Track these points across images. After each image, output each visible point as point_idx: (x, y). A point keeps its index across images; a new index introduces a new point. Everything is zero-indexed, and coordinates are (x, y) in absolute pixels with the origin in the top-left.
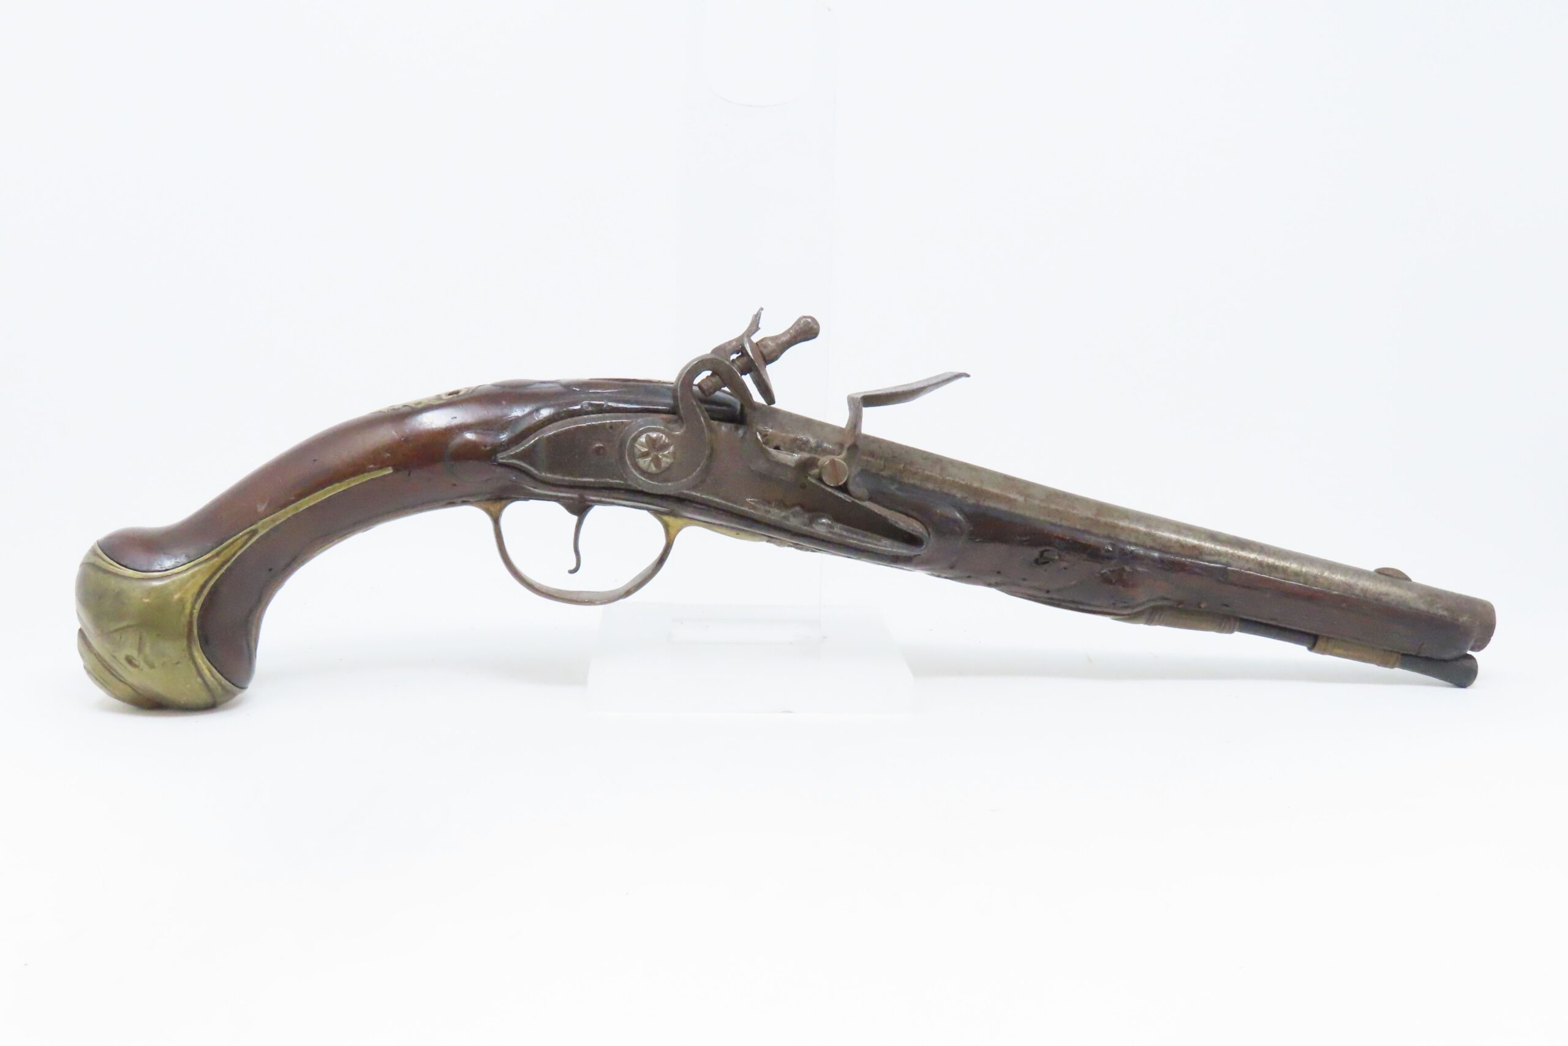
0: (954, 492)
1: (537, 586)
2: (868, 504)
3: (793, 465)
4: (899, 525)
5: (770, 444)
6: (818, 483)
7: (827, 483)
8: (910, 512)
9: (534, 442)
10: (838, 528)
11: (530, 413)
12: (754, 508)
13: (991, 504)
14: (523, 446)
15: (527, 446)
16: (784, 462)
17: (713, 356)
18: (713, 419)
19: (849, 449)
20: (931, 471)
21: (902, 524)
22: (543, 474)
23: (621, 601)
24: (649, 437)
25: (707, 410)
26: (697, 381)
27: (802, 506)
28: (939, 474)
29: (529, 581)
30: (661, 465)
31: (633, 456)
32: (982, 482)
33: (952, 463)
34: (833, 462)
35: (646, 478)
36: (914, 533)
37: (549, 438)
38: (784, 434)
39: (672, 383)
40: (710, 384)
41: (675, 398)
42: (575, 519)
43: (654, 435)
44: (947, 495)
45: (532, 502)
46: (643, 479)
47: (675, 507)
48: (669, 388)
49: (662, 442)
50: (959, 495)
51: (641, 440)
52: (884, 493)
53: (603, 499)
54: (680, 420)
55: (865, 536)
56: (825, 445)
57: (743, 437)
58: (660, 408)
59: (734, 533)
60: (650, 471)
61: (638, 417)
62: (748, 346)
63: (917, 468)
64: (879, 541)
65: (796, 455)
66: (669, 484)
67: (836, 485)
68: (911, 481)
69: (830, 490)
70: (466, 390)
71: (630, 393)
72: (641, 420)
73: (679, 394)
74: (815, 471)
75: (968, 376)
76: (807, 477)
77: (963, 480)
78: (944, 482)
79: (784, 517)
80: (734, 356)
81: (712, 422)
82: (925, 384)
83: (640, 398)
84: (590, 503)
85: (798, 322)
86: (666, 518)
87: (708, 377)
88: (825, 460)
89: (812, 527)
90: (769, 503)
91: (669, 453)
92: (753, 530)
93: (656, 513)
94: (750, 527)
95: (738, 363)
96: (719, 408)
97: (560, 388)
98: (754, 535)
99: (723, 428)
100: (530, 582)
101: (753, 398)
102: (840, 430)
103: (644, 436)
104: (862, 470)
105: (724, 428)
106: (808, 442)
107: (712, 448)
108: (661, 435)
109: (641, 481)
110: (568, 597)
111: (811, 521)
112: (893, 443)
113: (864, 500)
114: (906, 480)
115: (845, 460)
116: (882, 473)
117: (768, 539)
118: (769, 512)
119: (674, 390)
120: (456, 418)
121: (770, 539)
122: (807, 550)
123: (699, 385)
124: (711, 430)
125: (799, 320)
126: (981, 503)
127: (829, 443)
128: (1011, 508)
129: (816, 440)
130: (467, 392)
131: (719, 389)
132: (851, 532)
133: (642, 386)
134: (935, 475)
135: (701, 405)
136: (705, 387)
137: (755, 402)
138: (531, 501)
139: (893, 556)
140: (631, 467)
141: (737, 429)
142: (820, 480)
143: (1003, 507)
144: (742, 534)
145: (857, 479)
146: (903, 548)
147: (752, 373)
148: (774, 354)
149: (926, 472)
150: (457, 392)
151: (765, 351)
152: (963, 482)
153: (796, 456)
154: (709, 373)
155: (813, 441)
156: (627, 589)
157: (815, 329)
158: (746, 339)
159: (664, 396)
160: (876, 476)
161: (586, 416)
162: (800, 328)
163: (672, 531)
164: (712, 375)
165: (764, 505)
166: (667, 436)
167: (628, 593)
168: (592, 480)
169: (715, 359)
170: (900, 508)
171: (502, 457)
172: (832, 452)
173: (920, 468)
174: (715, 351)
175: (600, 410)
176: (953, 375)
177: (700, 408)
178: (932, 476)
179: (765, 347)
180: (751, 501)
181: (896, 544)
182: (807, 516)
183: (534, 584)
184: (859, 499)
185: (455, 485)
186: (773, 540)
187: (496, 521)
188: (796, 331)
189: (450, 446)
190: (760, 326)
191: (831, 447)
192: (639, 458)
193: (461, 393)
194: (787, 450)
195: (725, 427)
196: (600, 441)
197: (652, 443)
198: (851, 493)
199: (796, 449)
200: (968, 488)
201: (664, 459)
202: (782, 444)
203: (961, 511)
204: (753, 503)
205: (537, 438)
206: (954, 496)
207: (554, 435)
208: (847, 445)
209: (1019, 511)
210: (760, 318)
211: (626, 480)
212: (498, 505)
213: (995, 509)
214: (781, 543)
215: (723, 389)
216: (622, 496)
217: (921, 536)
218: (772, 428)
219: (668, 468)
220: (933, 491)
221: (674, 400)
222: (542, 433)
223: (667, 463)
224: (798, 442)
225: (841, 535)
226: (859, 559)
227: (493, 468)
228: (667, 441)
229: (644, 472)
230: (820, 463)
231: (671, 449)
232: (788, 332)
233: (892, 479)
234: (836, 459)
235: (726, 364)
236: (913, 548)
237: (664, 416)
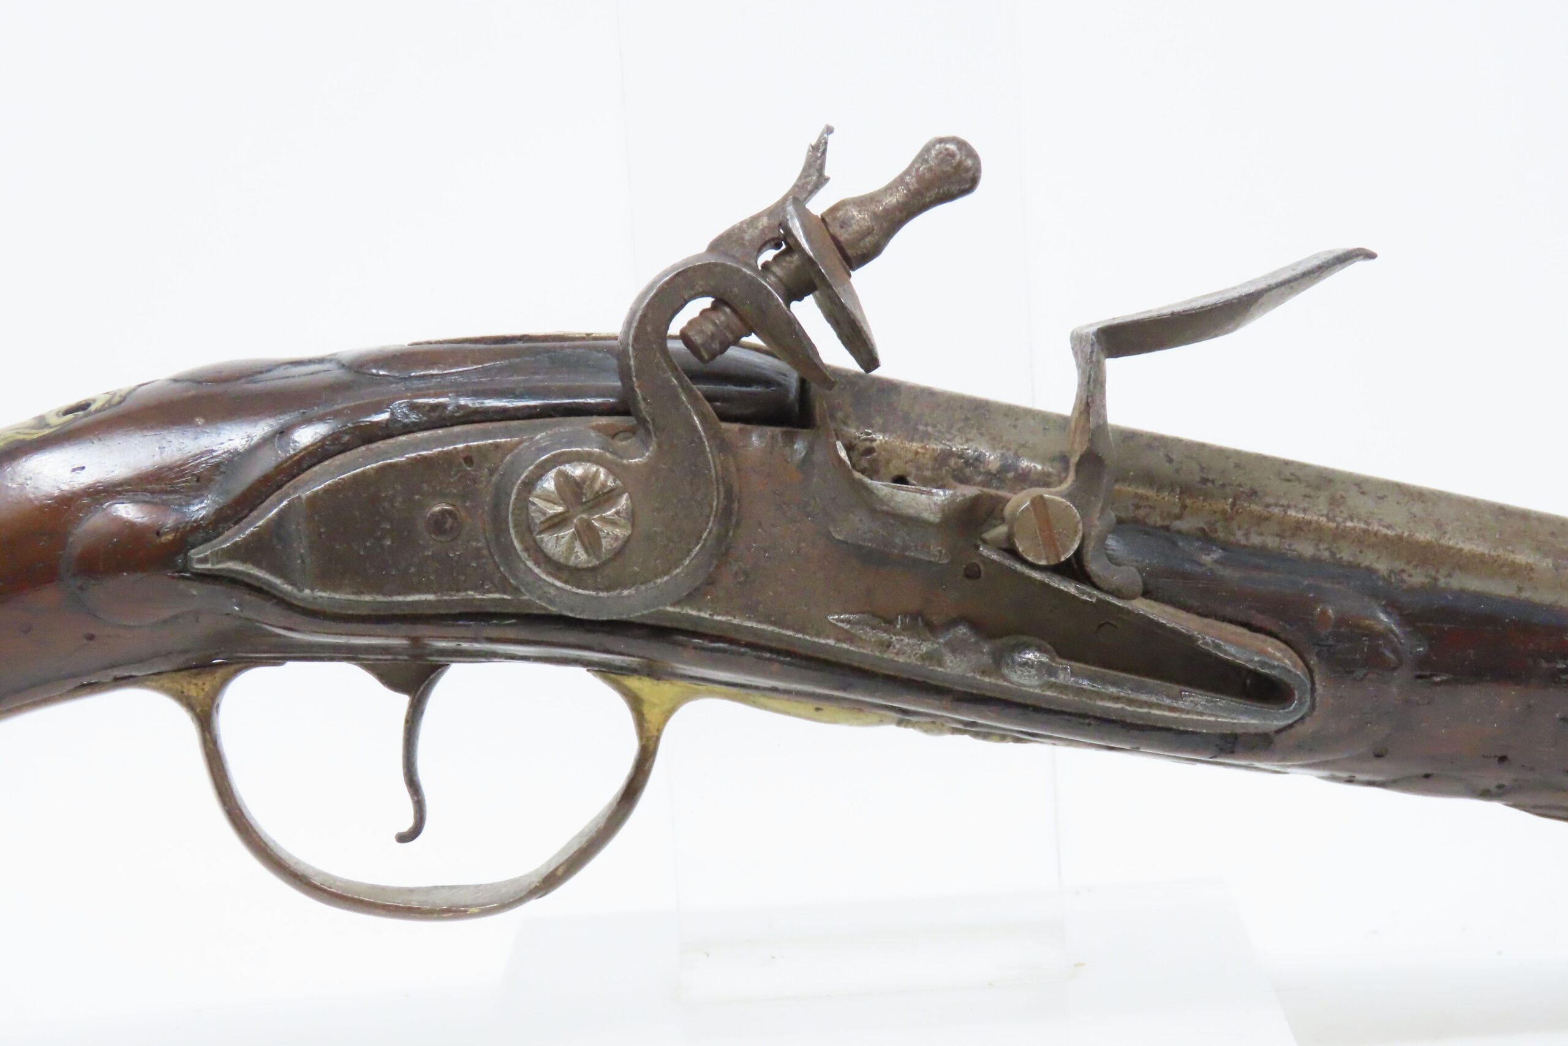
0: (1367, 558)
1: (317, 881)
2: (1142, 606)
3: (935, 518)
4: (1225, 652)
5: (883, 470)
6: (1009, 562)
7: (1030, 559)
8: (1260, 619)
9: (279, 514)
10: (1067, 674)
11: (266, 441)
12: (851, 638)
13: (1474, 584)
14: (250, 524)
15: (260, 523)
16: (911, 512)
17: (712, 259)
18: (725, 417)
19: (1079, 464)
20: (1305, 510)
21: (1232, 650)
22: (307, 592)
23: (534, 905)
24: (563, 475)
25: (711, 398)
26: (677, 326)
27: (976, 626)
28: (1327, 516)
29: (291, 863)
30: (600, 545)
31: (527, 529)
32: (1439, 525)
33: (1361, 484)
34: (1039, 503)
35: (566, 582)
36: (1266, 671)
37: (314, 500)
38: (915, 445)
39: (616, 338)
40: (709, 328)
41: (624, 374)
42: (402, 701)
43: (577, 471)
44: (1353, 567)
45: (292, 667)
46: (558, 584)
47: (655, 650)
48: (610, 350)
49: (597, 486)
50: (1382, 566)
51: (546, 485)
52: (1185, 576)
53: (465, 645)
54: (642, 429)
55: (1140, 689)
56: (1025, 463)
57: (806, 460)
58: (589, 401)
59: (809, 707)
60: (572, 562)
61: (536, 430)
62: (798, 224)
63: (1268, 506)
64: (1179, 697)
65: (941, 493)
66: (626, 593)
67: (1053, 562)
68: (1256, 540)
69: (1037, 575)
70: (108, 397)
71: (512, 369)
72: (543, 434)
73: (632, 362)
74: (1002, 530)
75: (1370, 256)
76: (977, 547)
77: (1389, 527)
78: (1339, 535)
79: (929, 657)
80: (769, 255)
81: (724, 425)
82: (1262, 285)
83: (539, 380)
84: (443, 659)
85: (922, 157)
86: (634, 683)
87: (704, 313)
88: (1019, 501)
89: (1004, 678)
90: (889, 622)
91: (617, 513)
92: (852, 696)
93: (604, 670)
94: (844, 689)
95: (776, 269)
96: (744, 389)
97: (336, 374)
98: (859, 707)
99: (754, 439)
100: (300, 869)
101: (821, 355)
102: (1061, 422)
103: (552, 474)
104: (1120, 521)
105: (757, 439)
106: (979, 459)
107: (729, 495)
108: (594, 469)
109: (552, 591)
110: (399, 902)
111: (999, 660)
112: (1202, 446)
113: (1131, 597)
114: (1239, 537)
115: (1070, 496)
116: (1178, 524)
117: (900, 716)
118: (889, 645)
119: (621, 355)
120: (83, 468)
121: (905, 718)
122: (1003, 738)
123: (684, 336)
124: (724, 446)
125: (927, 149)
126: (1442, 582)
127: (1032, 459)
128: (1520, 589)
129: (999, 453)
130: (109, 401)
131: (736, 342)
132: (1104, 680)
133: (547, 350)
134: (1315, 518)
135: (694, 387)
136: (698, 339)
137: (827, 367)
138: (290, 665)
139: (1224, 737)
140: (524, 555)
141: (790, 439)
142: (1012, 552)
143: (1500, 588)
144: (829, 709)
145: (1111, 542)
146: (1245, 712)
147: (817, 293)
148: (869, 240)
149: (1292, 513)
150: (84, 406)
151: (843, 236)
152: (1390, 532)
153: (941, 496)
154: (706, 302)
155: (992, 458)
156: (546, 872)
157: (967, 170)
158: (790, 209)
159: (599, 369)
160: (1166, 534)
161: (403, 438)
162: (930, 169)
163: (652, 715)
164: (715, 307)
165: (873, 628)
166: (611, 470)
167: (550, 881)
168: (431, 597)
169: (715, 265)
170: (1229, 611)
171: (201, 558)
172: (1044, 481)
173: (1276, 505)
174: (716, 246)
175: (438, 419)
176: (1331, 256)
177: (690, 393)
178: (1310, 522)
179: (844, 224)
180: (842, 621)
181: (1223, 702)
182: (986, 648)
183: (309, 873)
184: (1118, 594)
185: (91, 637)
186: (914, 719)
187: (205, 721)
188: (920, 179)
189: (71, 539)
190: (827, 173)
191: (1039, 467)
192: (541, 532)
193: (93, 408)
194: (925, 482)
195: (760, 436)
196: (442, 496)
197: (572, 489)
198: (1096, 580)
199: (951, 481)
200: (1396, 545)
201: (607, 529)
202: (914, 471)
203: (1392, 606)
204: (847, 627)
205: (285, 503)
206: (1370, 570)
207: (326, 491)
208: (1074, 459)
209: (1544, 596)
210: (824, 152)
211: (516, 590)
212: (207, 682)
213: (1479, 596)
214: (935, 725)
215: (744, 339)
216: (511, 634)
217: (1285, 678)
218: (883, 430)
219: (619, 553)
220: (1316, 561)
221: (622, 380)
222: (296, 488)
223: (616, 538)
224: (953, 461)
225: (1080, 691)
226: (1135, 750)
227: (182, 585)
228: (610, 483)
229: (557, 568)
230: (1008, 509)
231: (624, 501)
232: (900, 180)
233: (1206, 538)
234: (1046, 496)
235: (745, 276)
236: (1266, 708)
237: (603, 421)
